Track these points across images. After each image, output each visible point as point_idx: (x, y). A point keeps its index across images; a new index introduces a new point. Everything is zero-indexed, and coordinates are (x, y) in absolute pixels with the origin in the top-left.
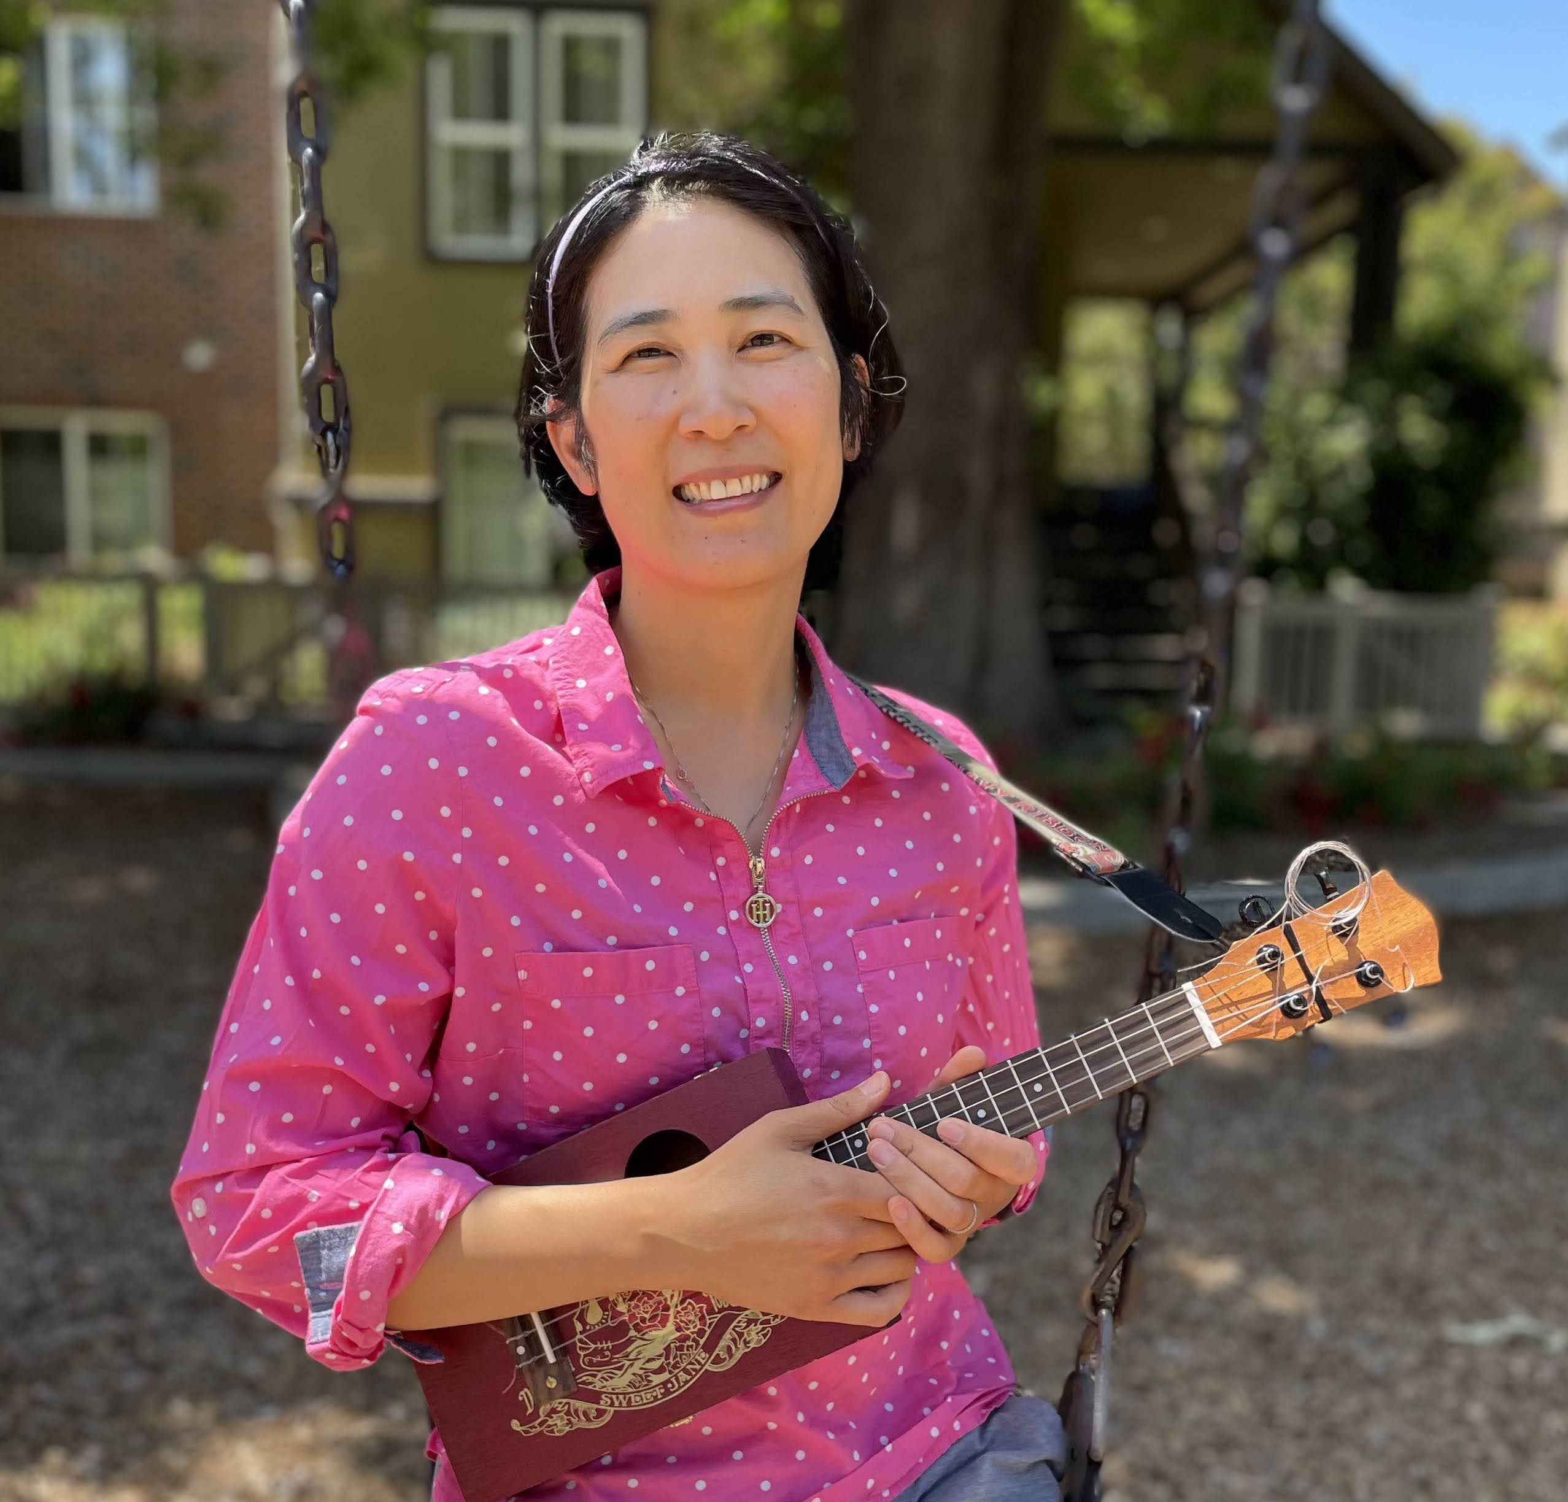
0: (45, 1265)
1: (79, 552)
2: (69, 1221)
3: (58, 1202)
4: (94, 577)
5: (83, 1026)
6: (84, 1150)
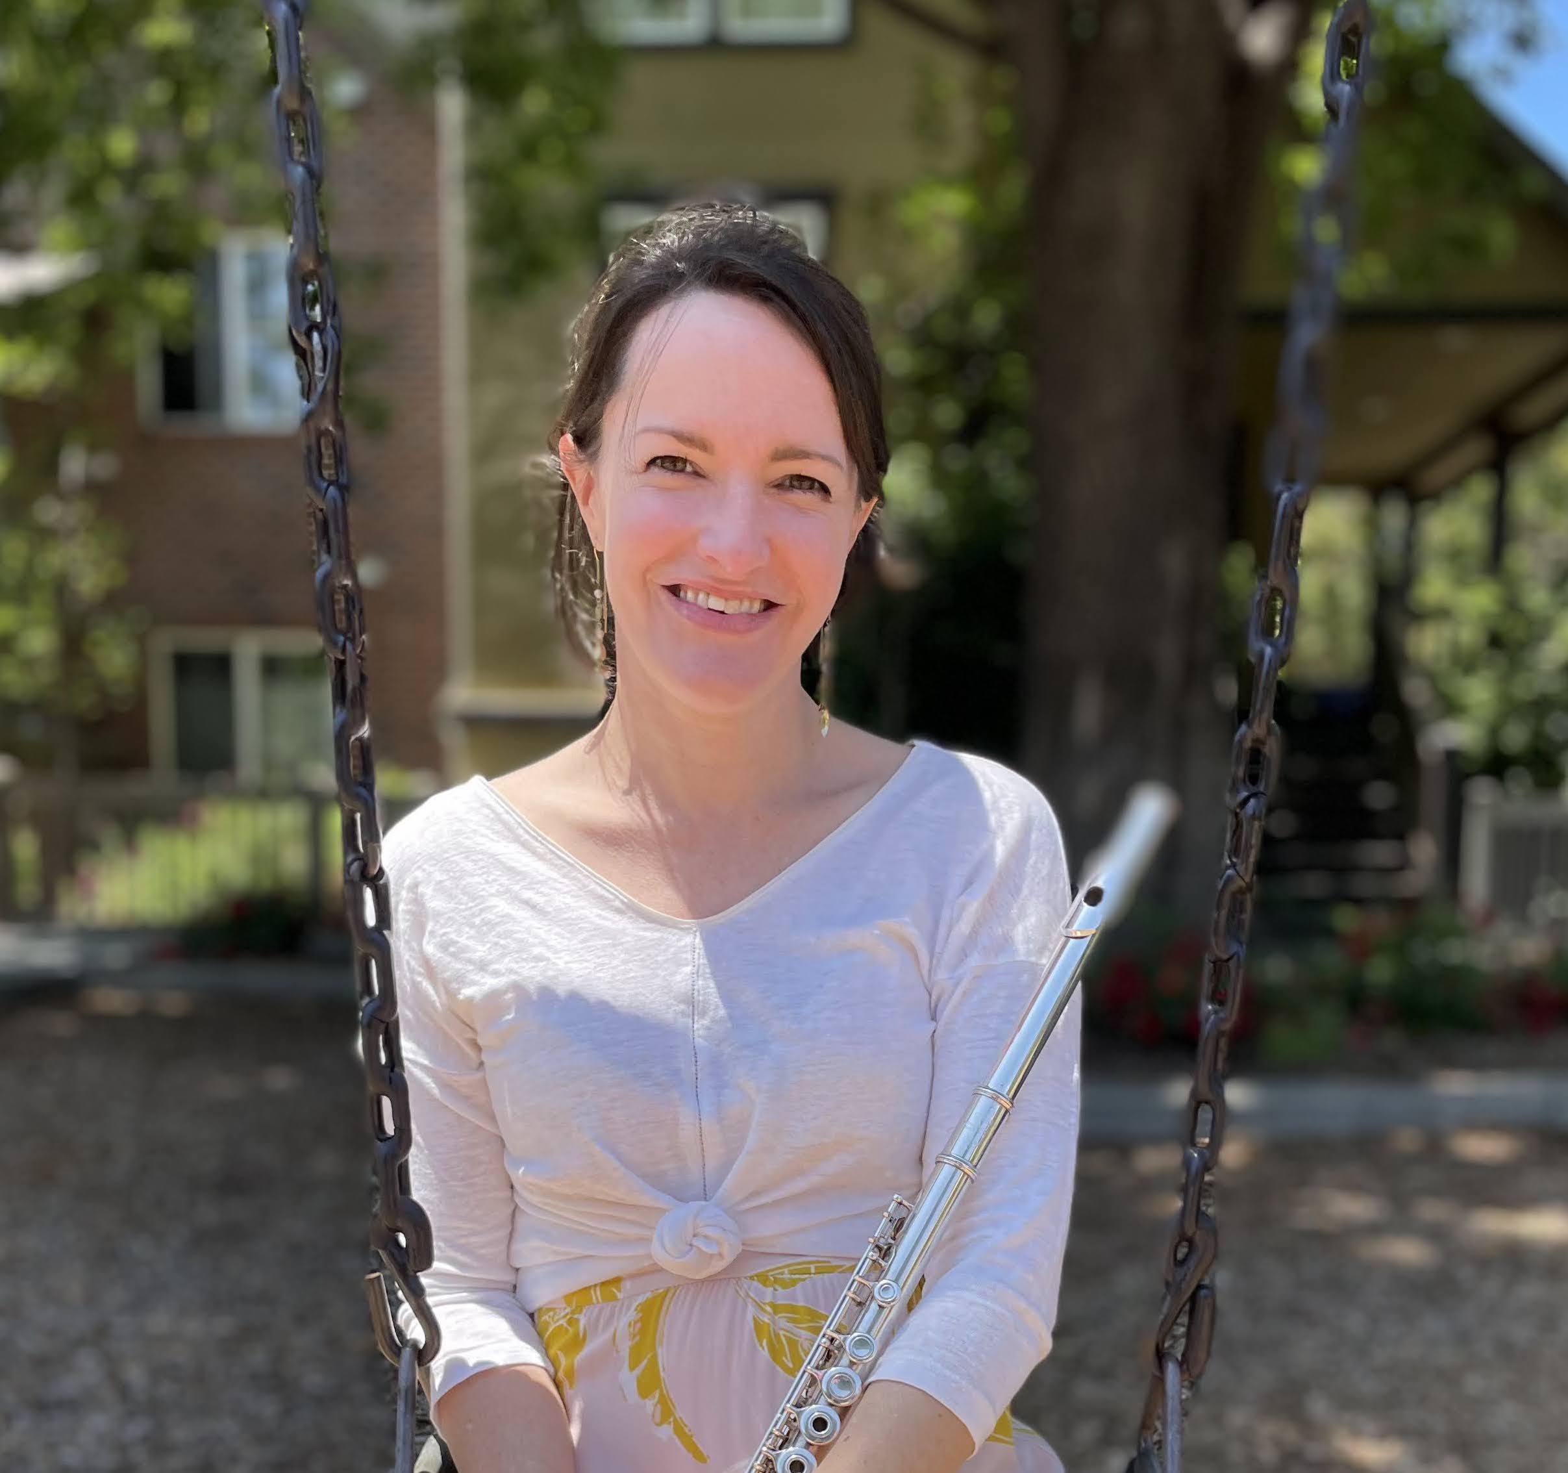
0: (137, 1429)
1: (249, 768)
2: (167, 1389)
3: (157, 1373)
4: (263, 795)
5: (208, 1214)
6: (193, 1327)
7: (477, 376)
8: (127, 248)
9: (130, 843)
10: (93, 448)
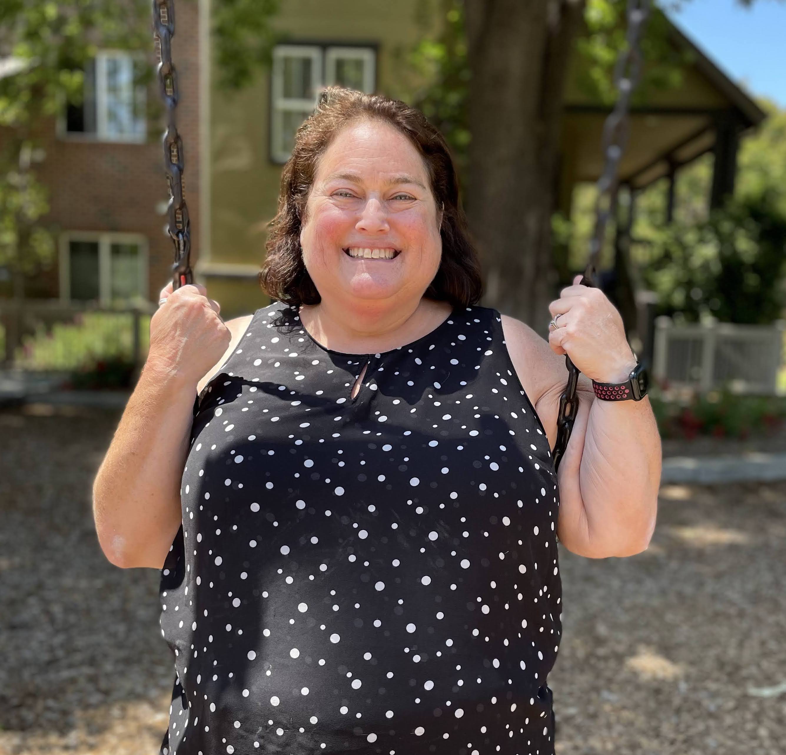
1: (105, 300)
4: (112, 311)
7: (215, 121)
8: (53, 58)
9: (49, 332)
10: (34, 148)
